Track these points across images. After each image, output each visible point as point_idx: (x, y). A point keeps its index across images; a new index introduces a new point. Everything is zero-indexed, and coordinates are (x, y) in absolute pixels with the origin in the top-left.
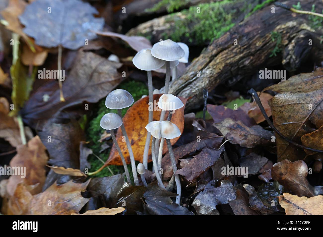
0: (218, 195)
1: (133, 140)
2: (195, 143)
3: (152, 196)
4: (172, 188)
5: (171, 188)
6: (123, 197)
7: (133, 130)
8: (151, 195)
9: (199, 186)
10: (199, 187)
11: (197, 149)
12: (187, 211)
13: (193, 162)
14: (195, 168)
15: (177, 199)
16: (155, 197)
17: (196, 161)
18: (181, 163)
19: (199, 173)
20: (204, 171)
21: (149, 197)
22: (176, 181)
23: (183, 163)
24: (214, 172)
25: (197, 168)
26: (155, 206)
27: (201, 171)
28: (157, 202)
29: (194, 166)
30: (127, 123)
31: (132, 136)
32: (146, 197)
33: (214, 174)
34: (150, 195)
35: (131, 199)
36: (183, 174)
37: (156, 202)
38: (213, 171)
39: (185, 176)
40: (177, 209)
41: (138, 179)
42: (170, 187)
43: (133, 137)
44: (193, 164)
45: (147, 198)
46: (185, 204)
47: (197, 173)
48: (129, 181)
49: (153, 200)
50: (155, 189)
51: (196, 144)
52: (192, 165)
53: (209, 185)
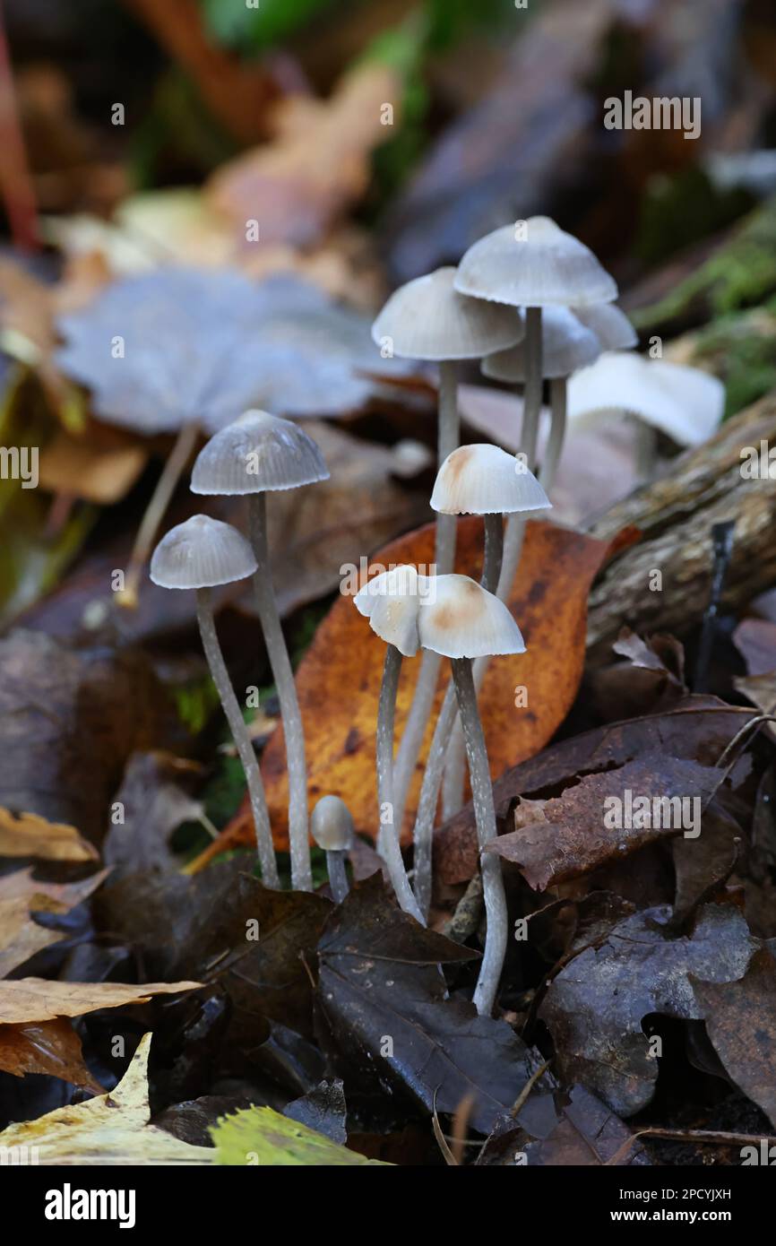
0: (670, 973)
1: (354, 734)
2: (608, 732)
3: (356, 952)
4: (463, 931)
5: (457, 931)
6: (225, 953)
7: (364, 686)
8: (356, 946)
9: (588, 924)
10: (585, 932)
11: (612, 758)
12: (511, 1044)
13: (573, 799)
14: (573, 829)
15: (481, 985)
16: (371, 960)
17: (585, 797)
18: (518, 807)
19: (593, 852)
20: (617, 848)
21: (340, 958)
22: (485, 897)
23: (528, 810)
24: (684, 881)
25: (584, 831)
26: (359, 997)
27: (601, 844)
28: (375, 985)
29: (573, 818)
30: (340, 650)
31: (354, 713)
32: (328, 954)
33: (679, 889)
34: (348, 949)
35: (263, 962)
36: (516, 854)
37: (371, 985)
38: (679, 875)
39: (525, 864)
40: (465, 1029)
41: (309, 874)
42: (457, 927)
43: (358, 720)
44: (570, 809)
45: (332, 958)
46: (513, 1011)
47: (581, 851)
48: (272, 879)
49: (359, 972)
50: (375, 918)
51: (616, 737)
52: (563, 812)
53: (633, 923)
